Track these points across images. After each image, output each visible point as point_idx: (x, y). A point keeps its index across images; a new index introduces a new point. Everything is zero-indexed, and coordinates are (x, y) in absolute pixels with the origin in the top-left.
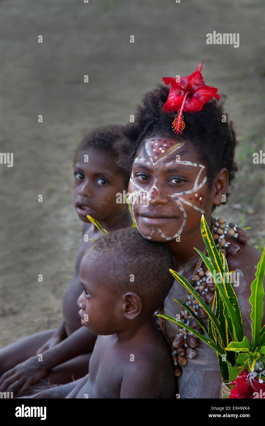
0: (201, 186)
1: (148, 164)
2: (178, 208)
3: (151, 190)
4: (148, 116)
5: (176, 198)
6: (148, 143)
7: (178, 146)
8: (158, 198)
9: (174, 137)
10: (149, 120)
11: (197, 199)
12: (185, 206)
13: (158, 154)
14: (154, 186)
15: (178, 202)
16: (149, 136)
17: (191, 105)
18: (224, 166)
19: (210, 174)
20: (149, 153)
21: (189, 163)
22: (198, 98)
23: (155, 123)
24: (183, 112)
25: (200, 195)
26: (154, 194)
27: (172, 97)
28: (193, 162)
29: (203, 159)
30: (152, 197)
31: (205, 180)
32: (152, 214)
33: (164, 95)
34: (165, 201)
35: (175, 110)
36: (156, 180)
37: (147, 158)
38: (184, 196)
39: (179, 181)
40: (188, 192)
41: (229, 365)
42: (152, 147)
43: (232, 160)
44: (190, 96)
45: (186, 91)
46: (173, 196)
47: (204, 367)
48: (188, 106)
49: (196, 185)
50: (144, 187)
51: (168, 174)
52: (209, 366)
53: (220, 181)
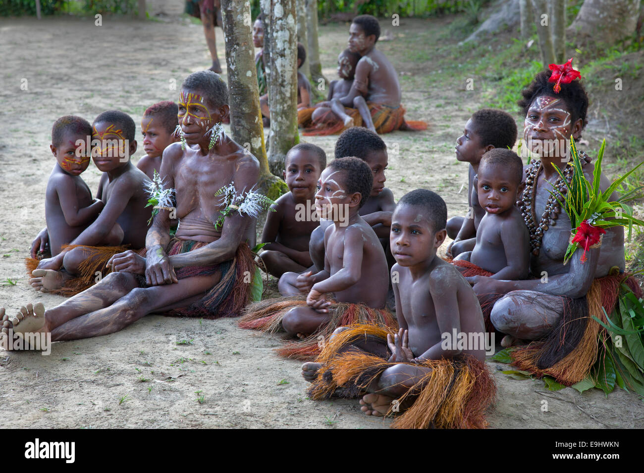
0: (567, 124)
1: (538, 110)
2: (553, 134)
3: (539, 123)
4: (538, 85)
5: (553, 129)
6: (538, 99)
7: (556, 101)
8: (543, 128)
9: (554, 95)
10: (539, 87)
11: (564, 131)
12: (557, 133)
13: (545, 104)
14: (541, 121)
15: (553, 131)
16: (539, 96)
17: (565, 79)
18: (580, 117)
19: (573, 119)
20: (539, 104)
21: (562, 110)
22: (569, 76)
23: (543, 88)
24: (560, 82)
25: (566, 129)
26: (541, 125)
27: (554, 74)
28: (564, 110)
29: (570, 110)
30: (540, 127)
31: (570, 122)
32: (538, 137)
33: (549, 74)
34: (546, 130)
35: (556, 81)
36: (542, 118)
37: (538, 107)
38: (558, 129)
39: (555, 120)
40: (560, 127)
41: (577, 216)
42: (541, 101)
43: (585, 114)
44: (565, 75)
45: (562, 72)
46: (551, 128)
47: (560, 229)
48: (563, 80)
49: (565, 123)
50: (534, 123)
51: (549, 115)
52: (563, 229)
53: (577, 126)
